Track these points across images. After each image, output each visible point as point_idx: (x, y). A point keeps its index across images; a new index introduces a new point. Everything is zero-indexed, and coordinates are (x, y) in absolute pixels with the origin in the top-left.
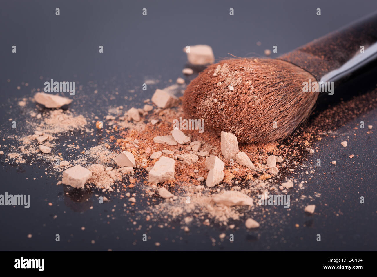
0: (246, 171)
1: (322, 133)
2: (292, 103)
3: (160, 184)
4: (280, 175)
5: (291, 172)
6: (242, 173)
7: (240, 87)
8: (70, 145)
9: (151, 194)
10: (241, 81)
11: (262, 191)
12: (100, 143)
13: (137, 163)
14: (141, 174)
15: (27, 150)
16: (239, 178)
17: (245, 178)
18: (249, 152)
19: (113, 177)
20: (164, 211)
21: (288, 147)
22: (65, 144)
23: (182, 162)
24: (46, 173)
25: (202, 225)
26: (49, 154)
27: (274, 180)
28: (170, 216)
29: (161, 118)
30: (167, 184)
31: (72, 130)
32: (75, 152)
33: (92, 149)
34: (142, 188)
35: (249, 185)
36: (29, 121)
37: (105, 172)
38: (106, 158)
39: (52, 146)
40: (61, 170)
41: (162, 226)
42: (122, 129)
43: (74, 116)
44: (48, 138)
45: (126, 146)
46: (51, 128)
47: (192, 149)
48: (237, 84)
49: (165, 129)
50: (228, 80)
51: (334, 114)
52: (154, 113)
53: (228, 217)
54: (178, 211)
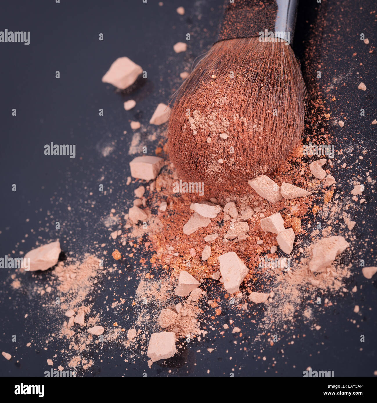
0: (304, 203)
1: (329, 88)
2: (288, 96)
3: (242, 287)
4: (339, 181)
5: (345, 168)
6: (302, 208)
7: (232, 129)
8: (113, 303)
9: (245, 306)
10: (228, 122)
11: (341, 217)
12: (137, 278)
13: (196, 276)
14: (213, 288)
15: (80, 345)
16: (306, 217)
17: (311, 212)
18: (284, 173)
19: (192, 315)
20: (277, 320)
21: (315, 136)
22: (107, 307)
23: (236, 240)
24: (125, 361)
25: (326, 309)
26: (106, 332)
27: (339, 193)
28: (288, 322)
29: (162, 194)
30: (248, 282)
31: (96, 282)
32: (127, 309)
33: (138, 292)
34: (231, 307)
35: (322, 218)
36: (45, 304)
37: (179, 316)
38: (162, 295)
39: (97, 318)
40: (136, 344)
41: (292, 343)
42: (141, 240)
43: (81, 260)
44: (85, 313)
45: (167, 263)
46: (74, 295)
47: (232, 216)
48: (227, 127)
49: (181, 207)
50: (213, 129)
51: (317, 50)
52: (151, 192)
53: (340, 279)
54: (289, 310)
